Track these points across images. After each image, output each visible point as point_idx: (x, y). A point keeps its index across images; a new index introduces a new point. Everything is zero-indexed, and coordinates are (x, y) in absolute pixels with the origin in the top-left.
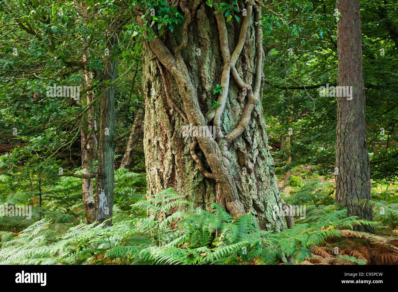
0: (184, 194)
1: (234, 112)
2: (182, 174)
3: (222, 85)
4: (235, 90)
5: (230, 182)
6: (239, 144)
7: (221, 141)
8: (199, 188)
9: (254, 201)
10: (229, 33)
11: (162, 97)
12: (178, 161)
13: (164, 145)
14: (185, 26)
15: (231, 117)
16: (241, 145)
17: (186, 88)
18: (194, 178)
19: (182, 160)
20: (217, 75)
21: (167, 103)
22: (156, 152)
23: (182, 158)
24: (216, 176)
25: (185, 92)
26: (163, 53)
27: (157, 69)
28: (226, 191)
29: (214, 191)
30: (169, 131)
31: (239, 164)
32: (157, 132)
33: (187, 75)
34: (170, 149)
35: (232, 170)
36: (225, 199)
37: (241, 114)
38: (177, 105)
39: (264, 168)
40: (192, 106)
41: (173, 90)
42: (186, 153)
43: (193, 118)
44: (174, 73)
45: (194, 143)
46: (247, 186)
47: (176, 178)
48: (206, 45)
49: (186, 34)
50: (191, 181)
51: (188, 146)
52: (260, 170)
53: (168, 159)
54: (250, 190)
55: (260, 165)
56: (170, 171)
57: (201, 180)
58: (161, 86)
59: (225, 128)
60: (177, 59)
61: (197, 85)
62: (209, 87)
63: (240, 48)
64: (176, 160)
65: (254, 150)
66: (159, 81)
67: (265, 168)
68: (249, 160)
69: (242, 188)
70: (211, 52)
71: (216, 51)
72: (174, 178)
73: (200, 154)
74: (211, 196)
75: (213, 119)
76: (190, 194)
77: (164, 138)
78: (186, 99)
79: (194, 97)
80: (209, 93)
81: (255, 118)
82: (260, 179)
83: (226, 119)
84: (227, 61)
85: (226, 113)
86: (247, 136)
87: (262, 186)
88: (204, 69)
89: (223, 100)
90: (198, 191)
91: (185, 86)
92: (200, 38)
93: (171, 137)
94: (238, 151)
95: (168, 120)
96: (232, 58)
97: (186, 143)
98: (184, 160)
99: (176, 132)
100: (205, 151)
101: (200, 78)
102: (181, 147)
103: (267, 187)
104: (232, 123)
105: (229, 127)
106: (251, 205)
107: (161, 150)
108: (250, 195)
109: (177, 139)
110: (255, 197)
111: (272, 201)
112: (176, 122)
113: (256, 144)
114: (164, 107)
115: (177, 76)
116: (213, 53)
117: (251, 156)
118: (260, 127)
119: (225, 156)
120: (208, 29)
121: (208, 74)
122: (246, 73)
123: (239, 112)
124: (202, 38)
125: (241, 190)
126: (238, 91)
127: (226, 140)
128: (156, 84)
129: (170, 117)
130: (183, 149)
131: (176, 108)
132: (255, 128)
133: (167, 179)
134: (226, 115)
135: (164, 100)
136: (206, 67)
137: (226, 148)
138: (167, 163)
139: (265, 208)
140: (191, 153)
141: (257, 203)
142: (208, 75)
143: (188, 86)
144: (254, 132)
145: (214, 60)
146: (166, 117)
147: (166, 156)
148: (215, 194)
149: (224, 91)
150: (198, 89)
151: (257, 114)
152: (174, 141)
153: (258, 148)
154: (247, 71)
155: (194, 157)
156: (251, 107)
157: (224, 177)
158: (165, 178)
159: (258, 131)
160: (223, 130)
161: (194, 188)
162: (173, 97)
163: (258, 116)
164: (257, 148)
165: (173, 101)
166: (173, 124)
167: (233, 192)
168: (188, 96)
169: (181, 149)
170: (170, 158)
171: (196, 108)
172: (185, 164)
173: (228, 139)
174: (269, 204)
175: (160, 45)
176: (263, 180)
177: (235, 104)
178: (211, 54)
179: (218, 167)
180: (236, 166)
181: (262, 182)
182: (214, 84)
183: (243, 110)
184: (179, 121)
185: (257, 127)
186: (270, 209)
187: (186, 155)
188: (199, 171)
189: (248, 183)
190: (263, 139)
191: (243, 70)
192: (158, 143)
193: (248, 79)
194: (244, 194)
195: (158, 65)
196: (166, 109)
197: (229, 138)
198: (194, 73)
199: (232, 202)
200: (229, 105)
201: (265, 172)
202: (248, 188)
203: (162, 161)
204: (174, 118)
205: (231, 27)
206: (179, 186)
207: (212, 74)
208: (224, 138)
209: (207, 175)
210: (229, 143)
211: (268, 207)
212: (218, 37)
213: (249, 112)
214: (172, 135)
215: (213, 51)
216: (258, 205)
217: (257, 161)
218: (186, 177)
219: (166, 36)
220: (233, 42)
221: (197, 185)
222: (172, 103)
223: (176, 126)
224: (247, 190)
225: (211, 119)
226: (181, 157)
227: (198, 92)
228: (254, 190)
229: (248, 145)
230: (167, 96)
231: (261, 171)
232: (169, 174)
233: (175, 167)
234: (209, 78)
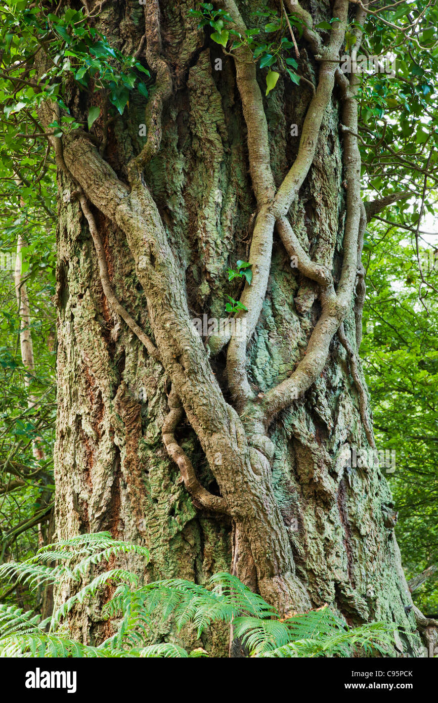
0: (142, 560)
1: (285, 338)
2: (137, 501)
3: (251, 262)
4: (288, 281)
5: (271, 517)
6: (296, 423)
7: (247, 409)
8: (185, 541)
9: (337, 586)
10: (271, 132)
11: (91, 296)
12: (129, 463)
13: (94, 425)
14: (155, 102)
15: (274, 350)
16: (304, 428)
17: (152, 258)
18: (172, 513)
19: (138, 461)
20: (239, 239)
21: (105, 311)
22: (72, 448)
23: (140, 454)
24: (230, 498)
25: (150, 267)
26: (96, 175)
27: (83, 222)
28: (258, 544)
29: (227, 552)
30: (105, 382)
31: (298, 479)
32: (75, 393)
33: (158, 224)
34: (107, 432)
35: (277, 492)
36: (255, 568)
37: (303, 343)
38: (130, 313)
39: (365, 501)
40: (167, 303)
41: (122, 274)
42: (151, 442)
43: (170, 337)
44: (122, 219)
45: (172, 412)
46: (319, 541)
47: (122, 515)
48: (212, 157)
49: (159, 120)
50: (162, 521)
51: (156, 423)
52: (356, 505)
53: (101, 461)
54: (326, 556)
55: (356, 491)
56: (107, 495)
57: (189, 518)
58: (91, 267)
59: (260, 378)
60: (133, 188)
61: (185, 262)
62: (216, 265)
63: (301, 169)
64: (122, 463)
65: (338, 446)
66: (87, 255)
67: (370, 500)
68: (325, 469)
69: (305, 546)
70: (224, 178)
71: (238, 177)
72: (117, 515)
73: (187, 445)
74: (217, 564)
75: (226, 346)
76: (160, 558)
77: (95, 407)
78: (152, 286)
79: (173, 280)
80: (217, 283)
81: (342, 362)
82: (357, 530)
83: (263, 355)
84: (265, 200)
85: (261, 339)
86: (320, 404)
87: (362, 550)
88: (205, 218)
89: (254, 299)
90: (181, 549)
91: (151, 252)
92: (195, 141)
93: (112, 398)
94: (294, 442)
95: (106, 353)
96: (279, 193)
97: (152, 414)
98: (145, 460)
99: (127, 386)
100: (200, 431)
101: (194, 244)
102: (139, 424)
103: (374, 553)
104: (279, 365)
105: (269, 376)
106: (331, 598)
107: (85, 439)
108: (329, 567)
109: (127, 401)
110: (342, 577)
111: (389, 596)
112: (127, 359)
113: (345, 432)
114: (95, 319)
115: (130, 228)
116: (230, 182)
117: (329, 458)
118: (355, 388)
119: (256, 447)
120: (219, 117)
121: (215, 232)
122: (317, 244)
123: (297, 337)
124: (200, 139)
125: (303, 551)
126: (295, 285)
127: (261, 405)
128: (78, 262)
129: (111, 346)
130: (143, 429)
131: (129, 321)
132: (342, 389)
133: (97, 516)
134: (261, 345)
135: (97, 304)
136: (210, 212)
137: (259, 428)
138: (98, 470)
139: (372, 612)
140: (165, 438)
141: (348, 594)
142: (215, 235)
143: (157, 252)
144: (338, 400)
145: (233, 200)
146: (100, 345)
147: (96, 454)
148: (228, 556)
149: (257, 277)
150: (188, 272)
151: (348, 352)
152: (119, 408)
153: (350, 440)
154: (318, 237)
155: (172, 448)
156: (329, 325)
157: (253, 501)
158: (93, 515)
159: (349, 398)
160: (253, 380)
161: (171, 541)
162: (119, 292)
163: (350, 355)
164: (346, 441)
165: (122, 302)
166: (117, 363)
167: (277, 548)
168: (157, 278)
169: (138, 430)
170: (108, 457)
171: (180, 312)
172: (147, 472)
173: (268, 403)
174: (380, 601)
175: (89, 154)
176: (363, 532)
177: (287, 317)
178: (225, 185)
179: (237, 472)
180: (288, 483)
181: (361, 537)
182: (230, 261)
183: (309, 334)
184: (136, 357)
185: (347, 388)
186: (384, 616)
187: (151, 447)
188: (185, 492)
189: (321, 533)
190: (362, 420)
191: (311, 234)
192: (78, 420)
193: (323, 257)
194: (310, 565)
195: (85, 212)
196: (101, 325)
197: (269, 400)
198: (178, 229)
199: (276, 579)
200: (272, 319)
201: (370, 509)
202: (321, 549)
203: (86, 470)
204: (123, 347)
205: (278, 117)
206: (128, 535)
207: (227, 234)
208: (257, 401)
209: (205, 498)
210: (268, 414)
211: (379, 609)
212: (245, 140)
213: (323, 338)
214: (115, 392)
215: (229, 176)
216: (351, 598)
217: (345, 476)
218: (150, 509)
219: (108, 139)
220: (283, 157)
221: (179, 532)
222: (118, 307)
223: (125, 372)
224: (319, 553)
225: (220, 347)
226: (136, 451)
227: (187, 281)
228: (338, 556)
229: (323, 432)
230: (106, 290)
231: (359, 507)
232: (102, 503)
233: (121, 483)
234: (219, 242)
